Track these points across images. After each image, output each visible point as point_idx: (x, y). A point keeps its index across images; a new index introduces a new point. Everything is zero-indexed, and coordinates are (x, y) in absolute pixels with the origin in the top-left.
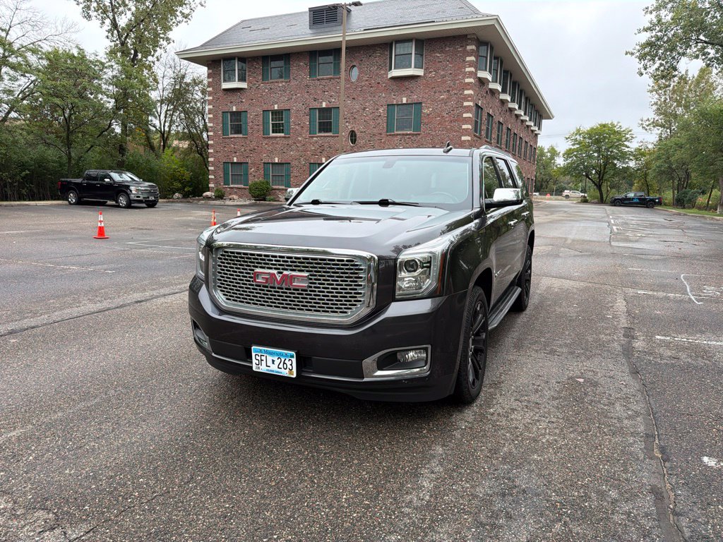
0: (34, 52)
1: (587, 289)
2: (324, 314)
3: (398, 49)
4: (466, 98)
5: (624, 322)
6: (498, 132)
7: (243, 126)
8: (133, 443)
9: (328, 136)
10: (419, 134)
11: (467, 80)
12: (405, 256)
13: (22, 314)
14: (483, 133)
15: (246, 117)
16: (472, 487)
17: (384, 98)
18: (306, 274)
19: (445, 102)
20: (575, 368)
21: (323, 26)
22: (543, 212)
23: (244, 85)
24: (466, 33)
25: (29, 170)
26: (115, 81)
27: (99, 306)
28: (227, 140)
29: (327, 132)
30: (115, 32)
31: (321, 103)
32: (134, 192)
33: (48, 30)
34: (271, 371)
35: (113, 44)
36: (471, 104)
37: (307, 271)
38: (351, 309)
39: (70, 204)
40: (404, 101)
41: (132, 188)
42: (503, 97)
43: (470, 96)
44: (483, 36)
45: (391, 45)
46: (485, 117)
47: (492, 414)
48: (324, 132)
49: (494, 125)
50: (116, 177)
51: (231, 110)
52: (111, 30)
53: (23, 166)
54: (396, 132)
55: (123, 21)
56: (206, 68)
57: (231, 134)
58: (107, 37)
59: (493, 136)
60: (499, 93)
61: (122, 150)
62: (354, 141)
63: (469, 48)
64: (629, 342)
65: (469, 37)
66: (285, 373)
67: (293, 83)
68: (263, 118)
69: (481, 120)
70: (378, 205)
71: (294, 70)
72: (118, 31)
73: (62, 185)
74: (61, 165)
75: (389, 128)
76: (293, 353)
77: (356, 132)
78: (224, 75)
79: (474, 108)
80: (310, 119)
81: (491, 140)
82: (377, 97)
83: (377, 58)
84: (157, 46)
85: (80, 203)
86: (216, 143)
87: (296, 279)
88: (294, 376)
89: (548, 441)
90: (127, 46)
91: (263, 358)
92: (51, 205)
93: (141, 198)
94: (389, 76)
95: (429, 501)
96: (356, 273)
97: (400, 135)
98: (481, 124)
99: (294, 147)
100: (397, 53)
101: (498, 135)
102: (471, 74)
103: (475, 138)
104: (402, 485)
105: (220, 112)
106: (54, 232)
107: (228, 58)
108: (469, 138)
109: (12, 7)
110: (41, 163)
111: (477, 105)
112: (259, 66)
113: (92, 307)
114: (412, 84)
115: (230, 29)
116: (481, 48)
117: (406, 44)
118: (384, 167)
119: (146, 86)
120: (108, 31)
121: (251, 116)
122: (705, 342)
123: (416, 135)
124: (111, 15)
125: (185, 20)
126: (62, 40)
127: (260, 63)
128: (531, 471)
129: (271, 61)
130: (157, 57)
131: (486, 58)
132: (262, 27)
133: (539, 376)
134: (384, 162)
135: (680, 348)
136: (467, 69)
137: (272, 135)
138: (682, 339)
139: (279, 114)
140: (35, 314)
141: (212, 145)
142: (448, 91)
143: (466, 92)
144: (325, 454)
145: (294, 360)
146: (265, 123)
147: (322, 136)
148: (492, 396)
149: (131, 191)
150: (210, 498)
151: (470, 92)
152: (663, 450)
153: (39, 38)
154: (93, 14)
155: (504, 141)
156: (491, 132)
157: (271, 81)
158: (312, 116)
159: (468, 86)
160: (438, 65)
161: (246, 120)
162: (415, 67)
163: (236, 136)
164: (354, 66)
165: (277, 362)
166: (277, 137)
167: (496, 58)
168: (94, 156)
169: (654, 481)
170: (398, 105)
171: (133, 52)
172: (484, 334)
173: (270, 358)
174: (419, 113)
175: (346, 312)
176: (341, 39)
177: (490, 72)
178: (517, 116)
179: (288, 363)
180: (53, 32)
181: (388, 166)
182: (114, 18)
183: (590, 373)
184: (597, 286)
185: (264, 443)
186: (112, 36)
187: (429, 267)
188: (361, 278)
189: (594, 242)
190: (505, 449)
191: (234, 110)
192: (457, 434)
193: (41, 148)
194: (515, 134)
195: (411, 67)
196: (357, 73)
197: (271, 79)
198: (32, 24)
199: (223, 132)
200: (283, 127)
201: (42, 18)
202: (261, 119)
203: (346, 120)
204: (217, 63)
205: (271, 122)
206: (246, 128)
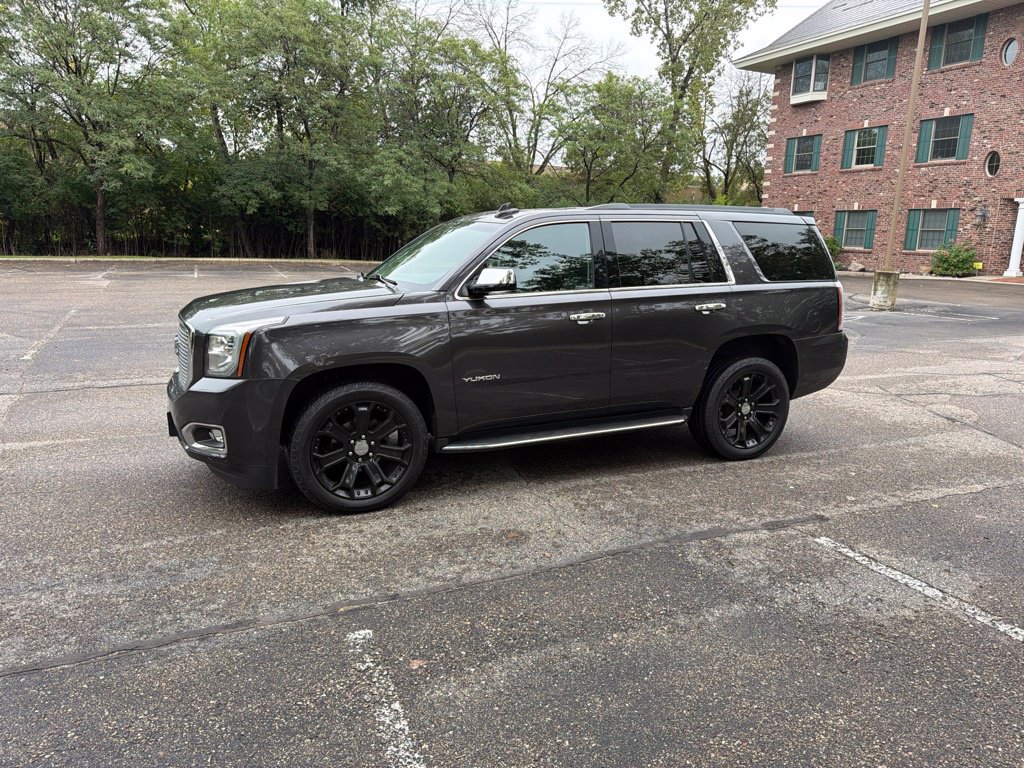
7: (814, 157)
9: (946, 164)
15: (820, 143)
23: (822, 96)
28: (789, 180)
29: (948, 155)
30: (668, 46)
31: (943, 109)
35: (663, 62)
48: (942, 157)
51: (799, 135)
52: (662, 44)
55: (677, 32)
56: (773, 77)
57: (797, 169)
58: (658, 54)
62: (993, 169)
67: (899, 82)
68: (845, 142)
71: (902, 61)
72: (670, 45)
77: (1001, 153)
78: (795, 84)
80: (919, 138)
84: (718, 55)
86: (775, 185)
90: (681, 62)
99: (886, 184)
105: (784, 140)
107: (804, 58)
109: (561, 37)
112: (847, 63)
115: (816, 13)
120: (660, 46)
121: (826, 142)
124: (663, 24)
126: (606, 67)
127: (851, 58)
129: (869, 53)
130: (719, 71)
137: (855, 167)
139: (868, 134)
141: (767, 188)
146: (846, 149)
147: (936, 165)
153: (583, 69)
154: (643, 27)
157: (867, 83)
158: (923, 132)
161: (819, 148)
163: (801, 172)
164: (1011, 40)
166: (861, 171)
171: (687, 68)
182: (668, 29)
186: (664, 51)
191: (804, 134)
196: (1016, 51)
197: (866, 80)
198: (579, 52)
199: (785, 167)
200: (873, 154)
201: (591, 44)
202: (841, 144)
203: (983, 135)
204: (788, 67)
205: (856, 147)
206: (818, 160)
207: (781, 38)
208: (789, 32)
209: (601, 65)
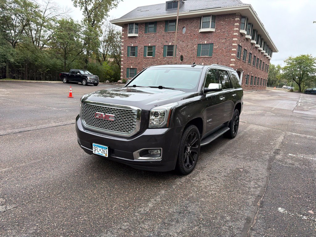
0: (54, 20)
1: (269, 131)
2: (120, 132)
3: (204, 20)
4: (234, 42)
5: (277, 147)
6: (250, 57)
7: (136, 53)
8: (45, 178)
9: (171, 58)
10: (211, 58)
11: (235, 34)
12: (154, 110)
13: (27, 125)
14: (241, 58)
16: (169, 208)
17: (197, 41)
18: (114, 115)
19: (224, 43)
20: (242, 164)
21: (171, 9)
22: (266, 95)
23: (137, 35)
24: (235, 12)
25: (50, 69)
26: (85, 33)
27: (57, 124)
28: (129, 59)
30: (86, 12)
31: (169, 43)
32: (89, 79)
33: (60, 11)
34: (99, 154)
35: (85, 17)
36: (236, 44)
37: (115, 114)
38: (130, 130)
39: (64, 83)
40: (206, 42)
41: (88, 77)
42: (252, 41)
43: (235, 41)
44: (244, 14)
45: (201, 17)
46: (243, 50)
47: (194, 180)
48: (170, 56)
49: (247, 54)
50: (82, 72)
51: (131, 46)
52: (85, 11)
53: (47, 67)
54: (201, 56)
55: (89, 8)
56: (122, 27)
57: (131, 56)
58: (83, 14)
59: (247, 59)
60: (251, 40)
61: (86, 61)
62: (182, 60)
63: (236, 19)
64: (275, 156)
65: (236, 14)
66: (104, 155)
67: (158, 34)
69: (241, 52)
70: (158, 88)
71: (158, 28)
72: (87, 12)
73: (61, 75)
74: (62, 67)
75: (198, 54)
76: (107, 147)
77: (183, 56)
78: (129, 30)
79: (237, 47)
81: (245, 61)
82: (193, 41)
83: (195, 23)
84: (103, 18)
85: (68, 82)
86: (124, 60)
87: (110, 117)
88: (107, 156)
89: (212, 194)
90: (91, 18)
91: (97, 148)
92: (56, 83)
93: (91, 82)
94: (199, 32)
95: (148, 212)
96: (133, 116)
97: (202, 57)
98: (241, 53)
99: (156, 62)
100: (203, 21)
101: (249, 59)
102: (236, 31)
103: (237, 60)
104: (140, 204)
105: (127, 47)
106: (54, 94)
107: (131, 23)
108: (234, 60)
109: (47, 2)
110: (54, 65)
111: (239, 45)
112: (143, 27)
113: (54, 124)
114: (210, 35)
115: (133, 11)
116: (242, 19)
117: (207, 18)
118: (165, 72)
119: (97, 35)
120: (84, 12)
121: (139, 48)
122: (312, 158)
123: (210, 58)
124: (85, 5)
125: (115, 7)
126: (65, 15)
127: (144, 25)
128: (197, 205)
129: (149, 25)
130: (103, 23)
131: (245, 24)
132: (146, 10)
133: (224, 166)
134: (166, 70)
135: (298, 160)
136: (235, 29)
137: (147, 57)
138: (301, 156)
139: (150, 48)
140: (32, 125)
141: (122, 61)
142: (226, 39)
143: (234, 39)
144: (116, 189)
145: (107, 150)
146: (145, 52)
147: (168, 58)
148: (198, 172)
149: (88, 79)
150: (64, 201)
151: (236, 39)
152: (262, 203)
153: (56, 14)
154: (78, 5)
155: (252, 62)
156: (246, 57)
158: (165, 49)
159: (235, 36)
160: (222, 27)
161: (137, 50)
162: (211, 28)
163: (132, 57)
164: (184, 27)
165: (101, 150)
166: (149, 58)
167: (249, 24)
168: (75, 63)
169: (250, 215)
170: (202, 44)
171: (93, 20)
172: (198, 146)
173: (99, 149)
174: (212, 48)
175: (128, 132)
176: (176, 15)
177: (246, 30)
178: (259, 51)
179: (105, 151)
180: (62, 12)
181: (167, 72)
182: (86, 7)
183: (248, 167)
184: (275, 130)
185: (94, 183)
186: (85, 13)
187: (164, 115)
188: (135, 118)
189: (285, 110)
190: (191, 195)
191: (132, 46)
192: (174, 187)
193: (55, 59)
194: (258, 59)
195: (209, 28)
196: (185, 30)
197: (148, 32)
198: (54, 9)
199: (127, 55)
200: (152, 53)
201: (58, 6)
202: (143, 50)
203: (179, 51)
204: (126, 25)
205: (147, 51)
206: (137, 54)
207: (123, 16)
208: (126, 15)
209: (63, 15)
